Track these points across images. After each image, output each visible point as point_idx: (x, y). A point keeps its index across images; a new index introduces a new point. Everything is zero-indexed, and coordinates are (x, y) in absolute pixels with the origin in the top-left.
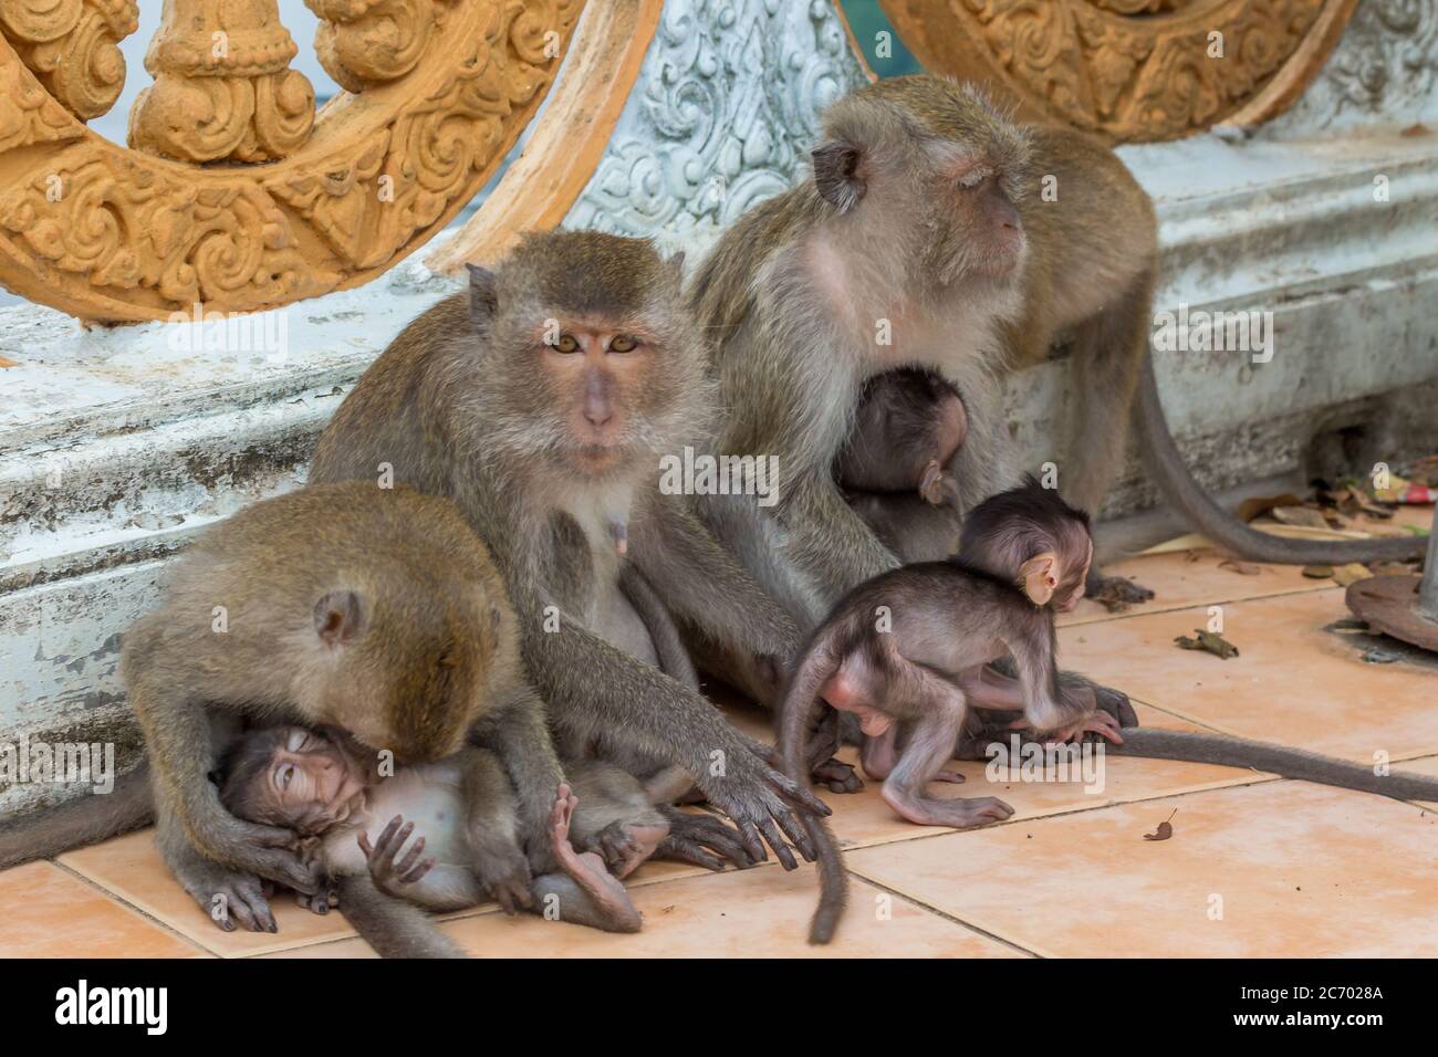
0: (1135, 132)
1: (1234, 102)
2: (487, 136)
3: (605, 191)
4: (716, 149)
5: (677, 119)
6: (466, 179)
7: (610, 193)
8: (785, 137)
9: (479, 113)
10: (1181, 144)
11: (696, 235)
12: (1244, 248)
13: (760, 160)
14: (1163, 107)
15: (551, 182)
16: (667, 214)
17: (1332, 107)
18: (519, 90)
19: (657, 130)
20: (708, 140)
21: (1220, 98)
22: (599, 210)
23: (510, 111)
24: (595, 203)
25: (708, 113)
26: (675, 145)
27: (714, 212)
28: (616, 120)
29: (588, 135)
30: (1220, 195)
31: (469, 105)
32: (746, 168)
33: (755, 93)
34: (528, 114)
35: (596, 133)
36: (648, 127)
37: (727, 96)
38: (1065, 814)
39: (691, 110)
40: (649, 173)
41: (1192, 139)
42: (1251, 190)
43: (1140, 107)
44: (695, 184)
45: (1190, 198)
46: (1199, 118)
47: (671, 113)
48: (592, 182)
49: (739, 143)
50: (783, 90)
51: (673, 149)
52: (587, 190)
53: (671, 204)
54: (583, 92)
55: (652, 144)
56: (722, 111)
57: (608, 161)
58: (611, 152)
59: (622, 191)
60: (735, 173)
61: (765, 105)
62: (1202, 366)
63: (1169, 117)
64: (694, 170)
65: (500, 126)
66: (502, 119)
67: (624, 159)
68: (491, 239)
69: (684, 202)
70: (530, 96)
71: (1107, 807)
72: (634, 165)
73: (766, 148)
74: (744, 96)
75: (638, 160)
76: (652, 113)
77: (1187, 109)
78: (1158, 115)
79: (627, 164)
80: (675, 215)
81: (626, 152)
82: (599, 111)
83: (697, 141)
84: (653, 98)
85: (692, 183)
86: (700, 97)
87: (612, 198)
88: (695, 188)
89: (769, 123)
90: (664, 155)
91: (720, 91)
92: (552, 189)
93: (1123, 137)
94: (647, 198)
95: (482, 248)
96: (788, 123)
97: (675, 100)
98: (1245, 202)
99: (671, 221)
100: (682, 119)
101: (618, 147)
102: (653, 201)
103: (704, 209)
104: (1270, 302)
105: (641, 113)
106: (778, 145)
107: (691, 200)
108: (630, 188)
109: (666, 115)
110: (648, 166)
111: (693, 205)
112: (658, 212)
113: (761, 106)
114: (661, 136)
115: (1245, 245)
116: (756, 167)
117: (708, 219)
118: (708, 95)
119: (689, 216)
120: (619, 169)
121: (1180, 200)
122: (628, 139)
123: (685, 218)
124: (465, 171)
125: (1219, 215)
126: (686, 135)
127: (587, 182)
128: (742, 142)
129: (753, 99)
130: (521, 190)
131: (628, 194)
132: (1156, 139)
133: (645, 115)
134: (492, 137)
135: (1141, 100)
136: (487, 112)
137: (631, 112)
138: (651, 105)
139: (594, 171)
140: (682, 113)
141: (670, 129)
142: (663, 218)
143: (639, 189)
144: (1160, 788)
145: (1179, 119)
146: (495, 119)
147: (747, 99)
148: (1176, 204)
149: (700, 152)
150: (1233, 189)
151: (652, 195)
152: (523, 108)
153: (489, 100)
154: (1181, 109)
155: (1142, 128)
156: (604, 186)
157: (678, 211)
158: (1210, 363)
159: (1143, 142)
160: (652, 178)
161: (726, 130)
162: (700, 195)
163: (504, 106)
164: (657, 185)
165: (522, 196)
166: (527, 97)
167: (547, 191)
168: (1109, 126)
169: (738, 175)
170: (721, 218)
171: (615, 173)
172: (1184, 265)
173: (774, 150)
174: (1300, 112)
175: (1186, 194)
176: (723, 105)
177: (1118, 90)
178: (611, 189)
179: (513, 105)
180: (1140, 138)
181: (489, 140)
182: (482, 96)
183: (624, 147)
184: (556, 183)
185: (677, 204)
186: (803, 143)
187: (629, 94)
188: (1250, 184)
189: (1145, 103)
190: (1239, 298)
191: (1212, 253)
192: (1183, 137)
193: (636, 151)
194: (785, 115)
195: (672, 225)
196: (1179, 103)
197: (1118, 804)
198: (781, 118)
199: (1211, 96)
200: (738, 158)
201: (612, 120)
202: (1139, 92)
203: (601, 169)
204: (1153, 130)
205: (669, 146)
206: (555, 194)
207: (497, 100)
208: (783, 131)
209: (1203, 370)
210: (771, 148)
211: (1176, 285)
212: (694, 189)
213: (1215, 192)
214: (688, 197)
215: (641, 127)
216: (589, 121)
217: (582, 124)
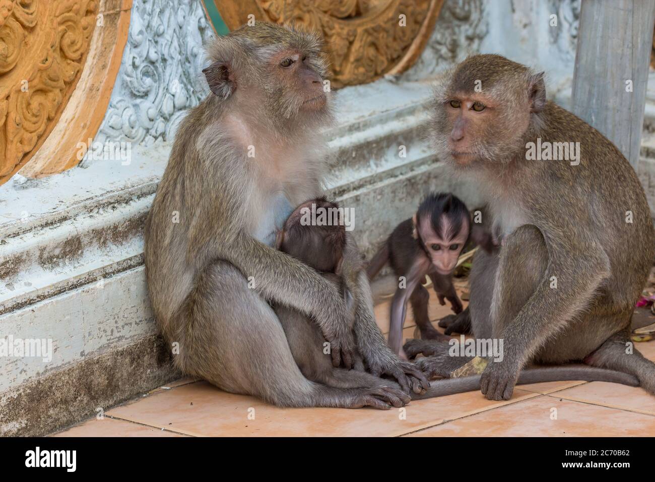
0: (352, 79)
1: (394, 61)
2: (54, 101)
3: (110, 127)
4: (161, 101)
5: (142, 86)
6: (46, 124)
7: (113, 128)
8: (193, 92)
9: (50, 88)
10: (372, 84)
11: (156, 148)
12: (414, 135)
13: (183, 105)
14: (363, 66)
15: (82, 124)
16: (141, 137)
17: (434, 62)
18: (68, 74)
19: (132, 92)
20: (157, 96)
21: (387, 59)
22: (108, 137)
23: (64, 86)
24: (106, 134)
25: (155, 81)
26: (142, 100)
27: (163, 135)
28: (112, 88)
29: (98, 98)
30: (401, 108)
31: (45, 84)
32: (176, 110)
33: (177, 69)
34: (73, 87)
35: (103, 97)
36: (127, 91)
37: (164, 72)
38: (424, 429)
39: (148, 81)
40: (131, 115)
41: (377, 82)
42: (413, 105)
43: (353, 66)
44: (152, 120)
45: (387, 111)
46: (379, 71)
47: (138, 82)
48: (104, 122)
49: (172, 97)
50: (190, 67)
51: (141, 102)
52: (102, 127)
53: (142, 132)
54: (91, 75)
55: (130, 100)
56: (162, 81)
57: (110, 111)
58: (111, 106)
59: (119, 126)
60: (171, 113)
61: (183, 76)
62: (403, 198)
63: (367, 71)
64: (153, 112)
65: (60, 94)
66: (61, 90)
67: (118, 109)
68: (54, 158)
69: (148, 130)
70: (74, 77)
71: (443, 423)
72: (123, 112)
73: (185, 98)
74: (172, 71)
75: (124, 110)
76: (129, 83)
77: (374, 66)
78: (362, 70)
79: (120, 111)
80: (144, 138)
81: (118, 105)
82: (102, 84)
83: (151, 97)
84: (128, 76)
85: (151, 120)
86: (151, 74)
87: (115, 131)
88: (153, 122)
89: (185, 85)
90: (136, 106)
91: (160, 70)
92: (84, 128)
93: (347, 82)
94: (131, 129)
95: (50, 163)
96: (193, 85)
97: (140, 75)
98: (412, 111)
99: (142, 141)
100: (145, 86)
101: (114, 103)
102: (134, 131)
103: (159, 133)
104: (429, 162)
105: (123, 84)
106: (190, 96)
107: (151, 129)
108: (123, 125)
109: (136, 84)
110: (130, 111)
111: (153, 132)
112: (136, 137)
113: (181, 76)
114: (134, 96)
115: (415, 133)
116: (181, 109)
117: (160, 138)
118: (155, 72)
119: (151, 137)
120: (117, 115)
121: (382, 112)
122: (119, 98)
123: (149, 139)
124: (45, 120)
125: (401, 119)
126: (146, 94)
127: (101, 123)
128: (173, 96)
129: (176, 73)
130: (66, 130)
131: (122, 128)
132: (361, 83)
133: (125, 85)
134: (57, 101)
135: (352, 63)
136: (53, 87)
137: (118, 83)
138: (128, 79)
139: (105, 116)
140: (143, 82)
141: (138, 91)
142: (139, 139)
143: (127, 124)
144: (465, 411)
145: (371, 71)
146: (57, 91)
147: (174, 73)
148: (381, 114)
149: (153, 103)
150: (405, 105)
151: (132, 128)
152: (70, 84)
153: (54, 81)
154: (371, 66)
155: (355, 77)
156: (110, 124)
157: (146, 136)
158: (407, 196)
159: (355, 85)
160: (133, 118)
161: (165, 90)
162: (156, 126)
163: (61, 83)
164: (135, 122)
165: (67, 133)
166: (72, 78)
167: (81, 129)
168: (340, 77)
169: (173, 114)
170: (167, 137)
171: (114, 117)
172: (388, 147)
173: (189, 99)
174: (420, 65)
175: (384, 109)
176: (162, 77)
177: (342, 58)
178: (114, 126)
179: (65, 83)
180: (355, 82)
181: (56, 103)
182: (51, 79)
183: (117, 103)
184: (85, 125)
185: (145, 131)
186: (201, 95)
187: (117, 74)
188: (413, 102)
189: (355, 64)
190: (416, 161)
191: (400, 139)
192: (373, 81)
193: (123, 104)
194: (192, 81)
195: (143, 143)
196: (370, 63)
197: (448, 421)
198: (190, 83)
199: (383, 58)
200: (172, 105)
201: (109, 89)
202: (352, 59)
203: (107, 115)
204: (360, 78)
205: (138, 101)
206: (85, 131)
207: (58, 80)
208: (192, 89)
209: (404, 200)
210: (187, 98)
211: (385, 157)
212: (151, 123)
213: (398, 107)
214: (150, 127)
215: (123, 92)
216: (98, 90)
217: (94, 92)
